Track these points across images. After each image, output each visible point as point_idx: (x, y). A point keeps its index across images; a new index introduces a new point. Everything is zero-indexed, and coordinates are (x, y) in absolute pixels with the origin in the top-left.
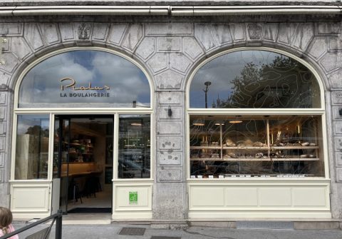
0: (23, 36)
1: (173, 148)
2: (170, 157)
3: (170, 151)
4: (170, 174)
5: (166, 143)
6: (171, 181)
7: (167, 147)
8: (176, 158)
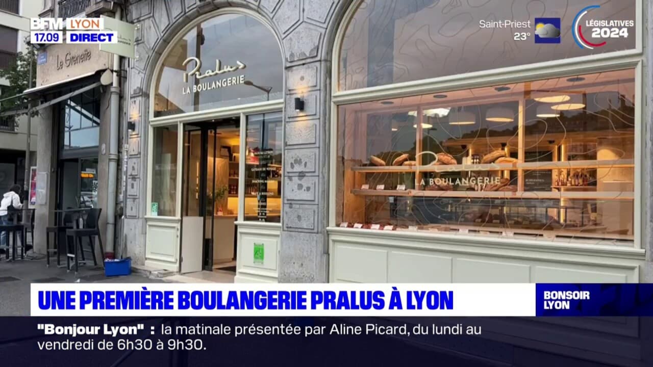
0: (153, 16)
1: (304, 170)
2: (300, 187)
3: (302, 175)
4: (299, 217)
5: (296, 161)
6: (300, 230)
7: (298, 168)
8: (308, 189)
